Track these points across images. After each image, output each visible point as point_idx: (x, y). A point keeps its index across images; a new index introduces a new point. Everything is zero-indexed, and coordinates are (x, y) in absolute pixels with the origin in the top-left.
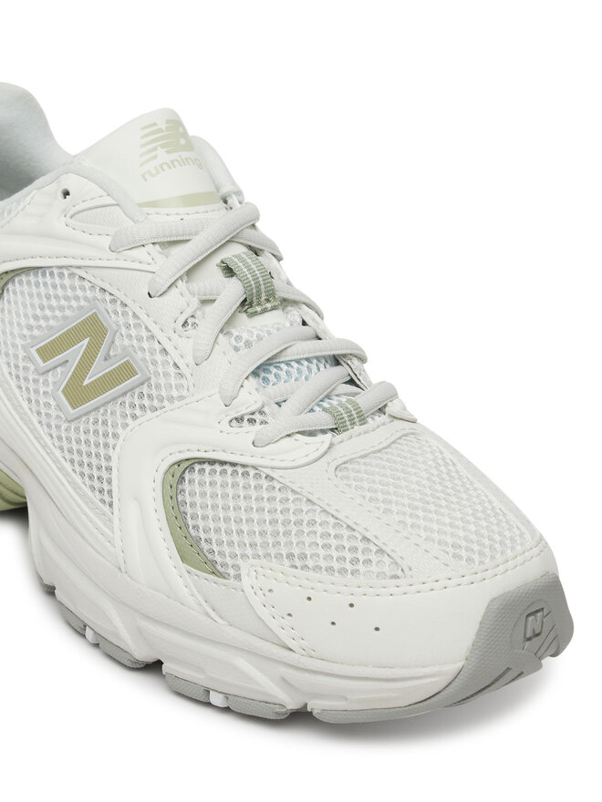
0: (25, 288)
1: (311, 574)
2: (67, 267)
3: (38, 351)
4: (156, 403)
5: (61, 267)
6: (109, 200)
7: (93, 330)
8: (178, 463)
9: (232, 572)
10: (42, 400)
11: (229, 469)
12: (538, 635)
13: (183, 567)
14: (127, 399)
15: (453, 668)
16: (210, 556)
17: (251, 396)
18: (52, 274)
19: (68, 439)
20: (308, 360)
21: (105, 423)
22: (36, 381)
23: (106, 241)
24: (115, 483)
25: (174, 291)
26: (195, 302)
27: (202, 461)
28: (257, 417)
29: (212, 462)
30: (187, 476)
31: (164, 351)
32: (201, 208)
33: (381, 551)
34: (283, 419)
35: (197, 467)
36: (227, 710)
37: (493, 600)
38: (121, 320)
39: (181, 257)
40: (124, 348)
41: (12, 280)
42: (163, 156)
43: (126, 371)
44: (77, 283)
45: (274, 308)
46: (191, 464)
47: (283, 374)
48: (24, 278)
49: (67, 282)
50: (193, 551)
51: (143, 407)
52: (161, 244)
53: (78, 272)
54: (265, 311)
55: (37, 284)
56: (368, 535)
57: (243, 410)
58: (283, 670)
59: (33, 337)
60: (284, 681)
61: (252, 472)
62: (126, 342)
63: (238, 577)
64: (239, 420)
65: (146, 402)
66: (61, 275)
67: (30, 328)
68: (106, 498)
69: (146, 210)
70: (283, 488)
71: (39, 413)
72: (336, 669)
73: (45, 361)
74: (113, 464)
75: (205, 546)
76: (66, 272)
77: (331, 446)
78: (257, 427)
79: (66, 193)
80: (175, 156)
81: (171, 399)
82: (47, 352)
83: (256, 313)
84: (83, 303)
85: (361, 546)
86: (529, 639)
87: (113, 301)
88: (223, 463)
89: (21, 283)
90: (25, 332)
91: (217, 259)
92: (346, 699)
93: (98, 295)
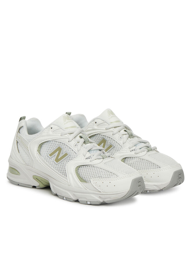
0: (46, 145)
1: (105, 178)
2: (53, 140)
3: (49, 155)
4: (72, 159)
5: (52, 140)
6: (60, 128)
7: (59, 149)
8: (77, 167)
9: (89, 181)
10: (52, 162)
11: (86, 166)
12: (140, 186)
13: (81, 182)
14: (67, 159)
15: (127, 191)
16: (85, 180)
17: (88, 154)
18: (51, 142)
19: (57, 167)
20: (96, 150)
21: (63, 163)
22: (50, 160)
23: (60, 135)
24: (67, 172)
25: (73, 140)
26: (77, 142)
27: (81, 166)
28: (90, 158)
29: (83, 166)
30: (79, 169)
31: (73, 150)
32: (73, 128)
33: (114, 174)
34: (94, 158)
35: (81, 167)
36: (90, 204)
37: (133, 180)
38: (64, 146)
39: (72, 136)
40: (65, 151)
41: (43, 144)
42: (67, 121)
43: (66, 154)
44: (56, 142)
45: (89, 143)
46: (80, 166)
47: (93, 152)
48: (45, 143)
49: (54, 142)
50: (82, 180)
51: (70, 160)
52: (69, 134)
53: (55, 140)
54: (88, 143)
55: (48, 144)
56: (111, 172)
57: (87, 157)
58: (100, 195)
59: (48, 153)
60: (100, 197)
61: (90, 166)
62: (66, 150)
63: (91, 182)
64: (87, 158)
65: (70, 159)
66: (52, 142)
67: (47, 151)
68: (65, 175)
69: (66, 129)
70: (96, 167)
71: (51, 165)
72: (109, 194)
73: (51, 156)
74: (66, 169)
75: (84, 179)
76: (53, 141)
77: (103, 161)
78: (90, 159)
79: (52, 128)
80: (69, 121)
81: (75, 157)
82: (51, 155)
83: (86, 144)
84: (57, 145)
85: (110, 173)
86: (139, 186)
87: (63, 144)
88: (85, 165)
89: (45, 144)
90: (47, 152)
91: (79, 136)
92: (111, 198)
93: (60, 143)
